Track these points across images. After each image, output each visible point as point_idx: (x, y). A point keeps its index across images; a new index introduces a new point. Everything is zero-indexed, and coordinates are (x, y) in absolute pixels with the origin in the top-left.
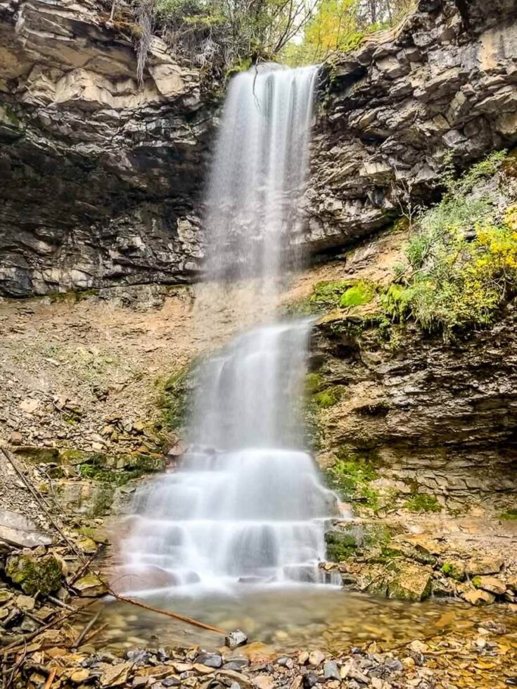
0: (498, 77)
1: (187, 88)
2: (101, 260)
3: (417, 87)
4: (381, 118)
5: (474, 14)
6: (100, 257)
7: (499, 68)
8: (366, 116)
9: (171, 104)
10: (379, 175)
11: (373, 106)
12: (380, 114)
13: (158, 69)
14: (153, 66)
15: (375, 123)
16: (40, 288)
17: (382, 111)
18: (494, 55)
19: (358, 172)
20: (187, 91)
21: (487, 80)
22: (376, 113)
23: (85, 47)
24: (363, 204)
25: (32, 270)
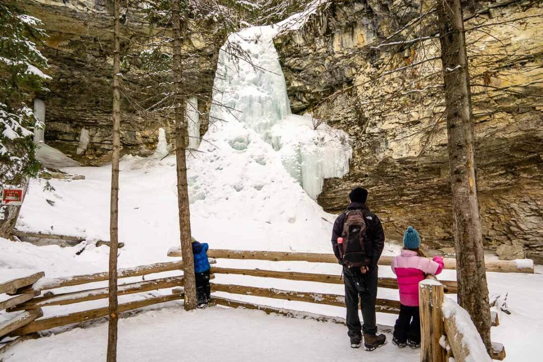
0: (341, 55)
1: (207, 44)
2: (169, 124)
3: (311, 53)
4: (298, 63)
5: (331, 25)
6: (168, 123)
7: (341, 52)
8: (292, 61)
9: (199, 51)
10: (299, 87)
11: (295, 57)
12: (297, 61)
13: (192, 36)
14: (190, 34)
15: (296, 64)
16: (140, 140)
17: (298, 60)
18: (339, 45)
19: (290, 84)
20: (207, 45)
21: (337, 56)
22: (296, 60)
23: (157, 27)
24: (294, 97)
25: (135, 131)
